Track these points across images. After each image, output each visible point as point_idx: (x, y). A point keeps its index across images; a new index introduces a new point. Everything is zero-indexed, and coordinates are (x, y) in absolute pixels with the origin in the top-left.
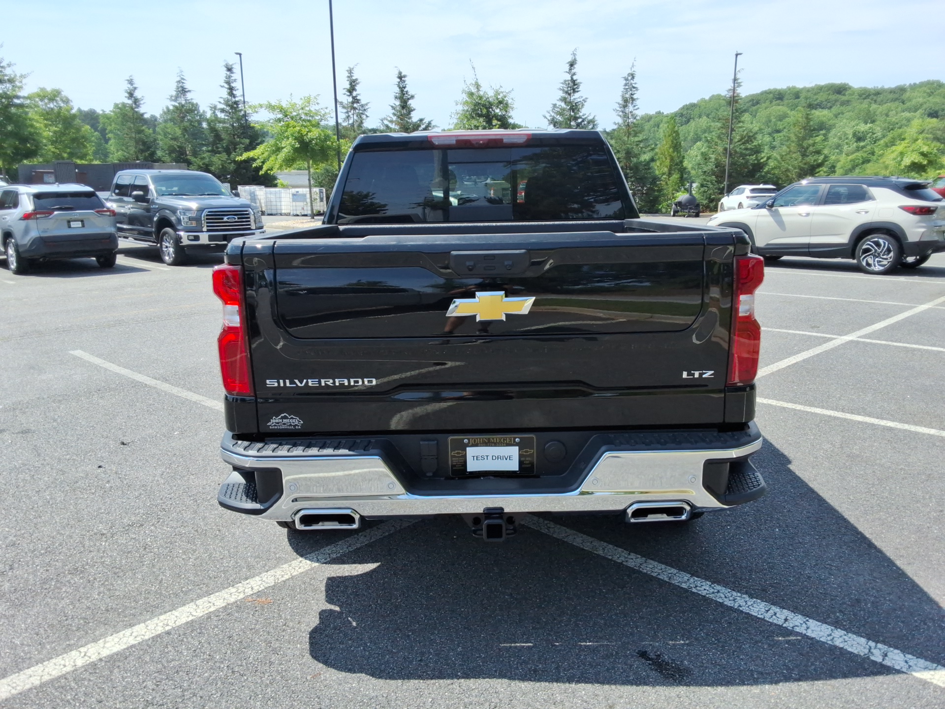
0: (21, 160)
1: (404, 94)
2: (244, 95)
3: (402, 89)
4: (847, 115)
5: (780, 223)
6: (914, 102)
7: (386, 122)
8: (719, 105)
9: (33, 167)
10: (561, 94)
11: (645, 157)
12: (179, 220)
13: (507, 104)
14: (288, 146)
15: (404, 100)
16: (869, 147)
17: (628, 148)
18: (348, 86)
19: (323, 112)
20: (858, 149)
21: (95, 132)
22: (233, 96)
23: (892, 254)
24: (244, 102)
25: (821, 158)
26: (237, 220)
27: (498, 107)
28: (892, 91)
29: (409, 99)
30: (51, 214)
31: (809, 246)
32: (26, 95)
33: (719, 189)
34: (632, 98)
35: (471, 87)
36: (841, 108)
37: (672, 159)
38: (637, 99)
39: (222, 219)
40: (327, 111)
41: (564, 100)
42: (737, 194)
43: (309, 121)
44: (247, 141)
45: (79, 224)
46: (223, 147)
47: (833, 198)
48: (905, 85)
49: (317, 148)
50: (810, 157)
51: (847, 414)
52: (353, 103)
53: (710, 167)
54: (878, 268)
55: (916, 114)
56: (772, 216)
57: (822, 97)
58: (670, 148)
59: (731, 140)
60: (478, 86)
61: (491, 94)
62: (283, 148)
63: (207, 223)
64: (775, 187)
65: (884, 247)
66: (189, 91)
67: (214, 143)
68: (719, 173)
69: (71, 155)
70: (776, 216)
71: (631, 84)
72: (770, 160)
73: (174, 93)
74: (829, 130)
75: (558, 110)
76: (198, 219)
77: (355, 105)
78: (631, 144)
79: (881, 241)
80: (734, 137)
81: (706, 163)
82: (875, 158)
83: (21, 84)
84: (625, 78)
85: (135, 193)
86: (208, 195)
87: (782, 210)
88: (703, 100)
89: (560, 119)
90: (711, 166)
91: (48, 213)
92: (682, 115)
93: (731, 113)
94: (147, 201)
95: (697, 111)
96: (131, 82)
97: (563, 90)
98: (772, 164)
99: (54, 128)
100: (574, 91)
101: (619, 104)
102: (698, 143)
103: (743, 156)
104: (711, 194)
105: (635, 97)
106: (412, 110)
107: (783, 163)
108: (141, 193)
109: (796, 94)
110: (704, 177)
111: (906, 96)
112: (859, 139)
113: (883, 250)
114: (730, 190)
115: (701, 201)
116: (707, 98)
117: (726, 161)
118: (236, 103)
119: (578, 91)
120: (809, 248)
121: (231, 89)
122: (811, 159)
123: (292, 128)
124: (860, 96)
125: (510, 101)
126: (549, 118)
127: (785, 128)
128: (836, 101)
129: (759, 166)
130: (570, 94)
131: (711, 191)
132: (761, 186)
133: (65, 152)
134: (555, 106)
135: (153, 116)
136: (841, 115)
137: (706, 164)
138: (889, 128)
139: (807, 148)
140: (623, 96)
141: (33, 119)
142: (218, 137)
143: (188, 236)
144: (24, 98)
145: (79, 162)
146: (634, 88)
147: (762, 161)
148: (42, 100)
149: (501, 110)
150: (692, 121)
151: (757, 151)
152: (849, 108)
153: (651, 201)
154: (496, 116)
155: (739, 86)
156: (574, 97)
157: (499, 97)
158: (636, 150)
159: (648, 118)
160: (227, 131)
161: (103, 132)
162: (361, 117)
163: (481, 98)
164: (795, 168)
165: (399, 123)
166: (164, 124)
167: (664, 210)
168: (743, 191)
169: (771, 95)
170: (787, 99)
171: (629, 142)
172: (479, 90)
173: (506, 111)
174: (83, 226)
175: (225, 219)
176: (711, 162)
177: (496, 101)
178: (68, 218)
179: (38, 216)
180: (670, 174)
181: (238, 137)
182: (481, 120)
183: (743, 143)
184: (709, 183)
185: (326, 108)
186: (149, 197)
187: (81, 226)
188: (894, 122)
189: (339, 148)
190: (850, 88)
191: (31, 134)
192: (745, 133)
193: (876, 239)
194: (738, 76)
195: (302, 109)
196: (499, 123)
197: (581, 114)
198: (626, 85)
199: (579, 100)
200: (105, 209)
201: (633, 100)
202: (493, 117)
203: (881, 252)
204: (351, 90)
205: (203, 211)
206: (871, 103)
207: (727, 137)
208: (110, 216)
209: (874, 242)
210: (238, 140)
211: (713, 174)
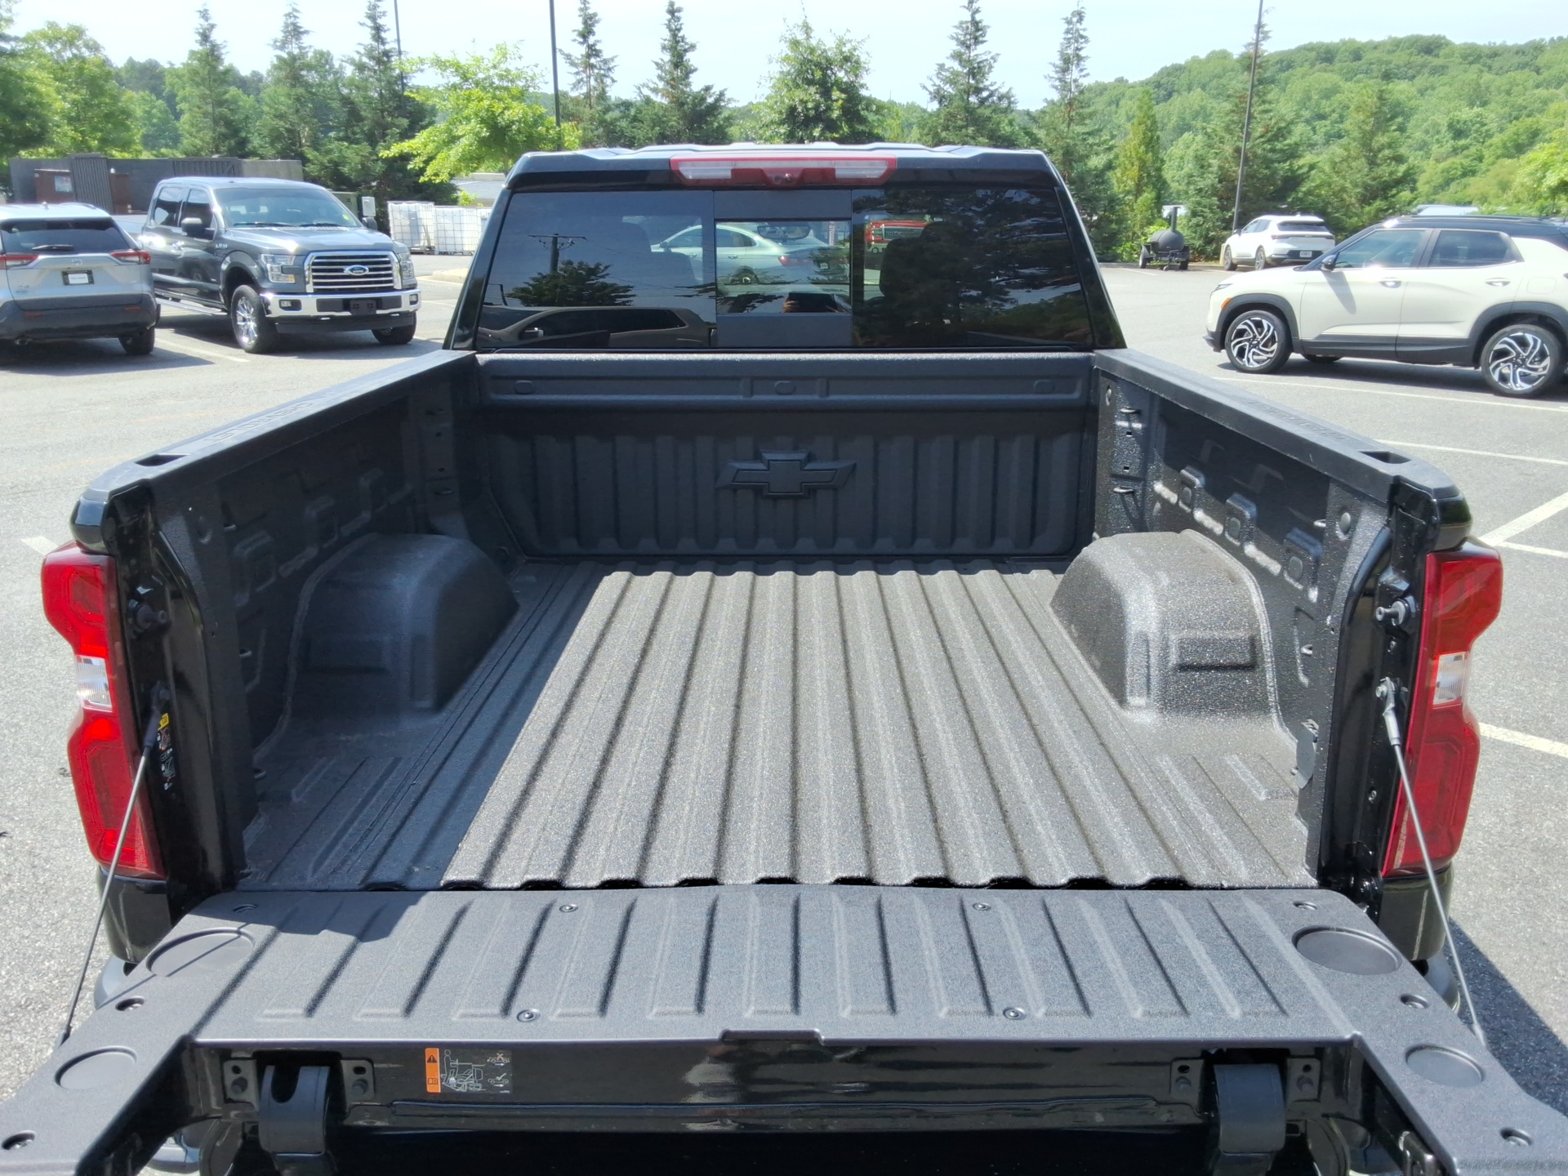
0: (15, 152)
1: (678, 42)
2: (398, 41)
3: (675, 32)
4: (1442, 91)
5: (1346, 298)
6: (1554, 71)
7: (646, 92)
8: (1224, 69)
9: (38, 163)
10: (954, 46)
11: (1096, 162)
12: (264, 271)
13: (857, 62)
14: (469, 132)
15: (678, 53)
16: (1473, 150)
17: (1068, 145)
18: (580, 27)
19: (530, 74)
20: (1455, 151)
21: (158, 99)
22: (382, 41)
23: (1547, 362)
24: (400, 53)
25: (1402, 168)
26: (367, 273)
27: (841, 67)
28: (1519, 51)
29: (686, 51)
30: (32, 259)
31: (1397, 341)
32: (22, 35)
33: (1224, 220)
34: (1078, 55)
35: (795, 30)
36: (1431, 79)
37: (1142, 167)
38: (1087, 57)
39: (342, 270)
40: (537, 71)
41: (957, 56)
42: (1255, 231)
43: (506, 89)
44: (405, 122)
45: (84, 278)
46: (363, 132)
47: (1444, 254)
48: (1543, 40)
49: (521, 138)
50: (1384, 167)
51: (1516, 733)
52: (589, 56)
53: (1209, 182)
54: (1522, 386)
55: (1558, 91)
56: (1331, 284)
57: (1400, 58)
58: (1140, 146)
59: (1248, 135)
60: (807, 29)
61: (830, 44)
62: (459, 138)
63: (315, 277)
64: (1321, 220)
65: (1534, 347)
66: (306, 32)
67: (348, 125)
68: (1225, 192)
69: (104, 142)
70: (1339, 283)
71: (1077, 30)
72: (1313, 172)
73: (280, 36)
74: (1407, 116)
75: (948, 74)
76: (298, 272)
77: (593, 61)
78: (1073, 138)
79: (1529, 337)
80: (1254, 129)
81: (1203, 173)
82: (1483, 166)
83: (9, 15)
84: (1066, 19)
85: (187, 220)
86: (318, 225)
87: (1350, 274)
88: (1195, 60)
89: (950, 90)
90: (1210, 179)
91: (26, 258)
92: (1158, 85)
93: (1249, 86)
94: (209, 236)
95: (1184, 79)
96: (204, 15)
97: (958, 39)
98: (1316, 178)
99: (73, 96)
100: (977, 41)
101: (1054, 65)
102: (1186, 135)
103: (1267, 163)
104: (1208, 230)
105: (1082, 53)
106: (692, 71)
107: (1336, 178)
108: (197, 220)
109: (1356, 52)
110: (1198, 199)
111: (1541, 61)
112: (1459, 134)
113: (1531, 353)
114: (1242, 222)
115: (1192, 241)
116: (1203, 56)
117: (1238, 171)
118: (386, 54)
119: (983, 42)
120: (1396, 345)
121: (378, 29)
122: (1384, 171)
123: (475, 103)
124: (1465, 57)
125: (863, 59)
126: (932, 89)
127: (1334, 111)
128: (1423, 66)
129: (1293, 181)
130: (968, 47)
131: (1210, 224)
132: (1298, 218)
133: (94, 139)
134: (941, 67)
135: (255, 74)
136: (1429, 92)
137: (1201, 175)
138: (1510, 115)
139: (1380, 150)
140: (1062, 53)
141: (36, 78)
142: (354, 115)
143: (280, 301)
144: (16, 39)
145: (117, 154)
146: (1082, 37)
147: (1300, 172)
148: (51, 44)
149: (847, 72)
150: (1175, 95)
151: (1292, 154)
152: (1445, 79)
153: (1104, 240)
154: (838, 84)
155: (1266, 38)
156: (975, 52)
157: (844, 49)
158: (1081, 150)
159: (1101, 89)
160: (370, 103)
161: (171, 100)
162: (602, 81)
163: (812, 51)
164: (1356, 186)
165: (668, 92)
166: (273, 87)
167: (1125, 257)
168: (1265, 226)
169: (1314, 54)
170: (1340, 61)
171: (1071, 135)
172: (808, 37)
173: (856, 76)
174: (91, 281)
175: (347, 270)
176: (1212, 173)
177: (840, 57)
178: (64, 266)
179: (9, 263)
180: (1138, 191)
181: (391, 114)
182: (813, 89)
183: (1269, 141)
184: (1206, 210)
185: (536, 66)
186: (211, 229)
187: (86, 281)
188: (1520, 105)
189: (560, 138)
190: (1448, 43)
191: (30, 104)
192: (1273, 121)
193: (1520, 334)
194: (1264, 20)
195: (495, 67)
196: (843, 96)
197: (987, 83)
198: (1067, 32)
199: (984, 57)
200: (131, 251)
201: (1079, 58)
202: (832, 85)
203: (1528, 357)
204: (586, 33)
205: (307, 255)
206: (1482, 71)
207: (1242, 128)
208: (139, 263)
209: (1515, 339)
210: (389, 119)
211: (1214, 195)
